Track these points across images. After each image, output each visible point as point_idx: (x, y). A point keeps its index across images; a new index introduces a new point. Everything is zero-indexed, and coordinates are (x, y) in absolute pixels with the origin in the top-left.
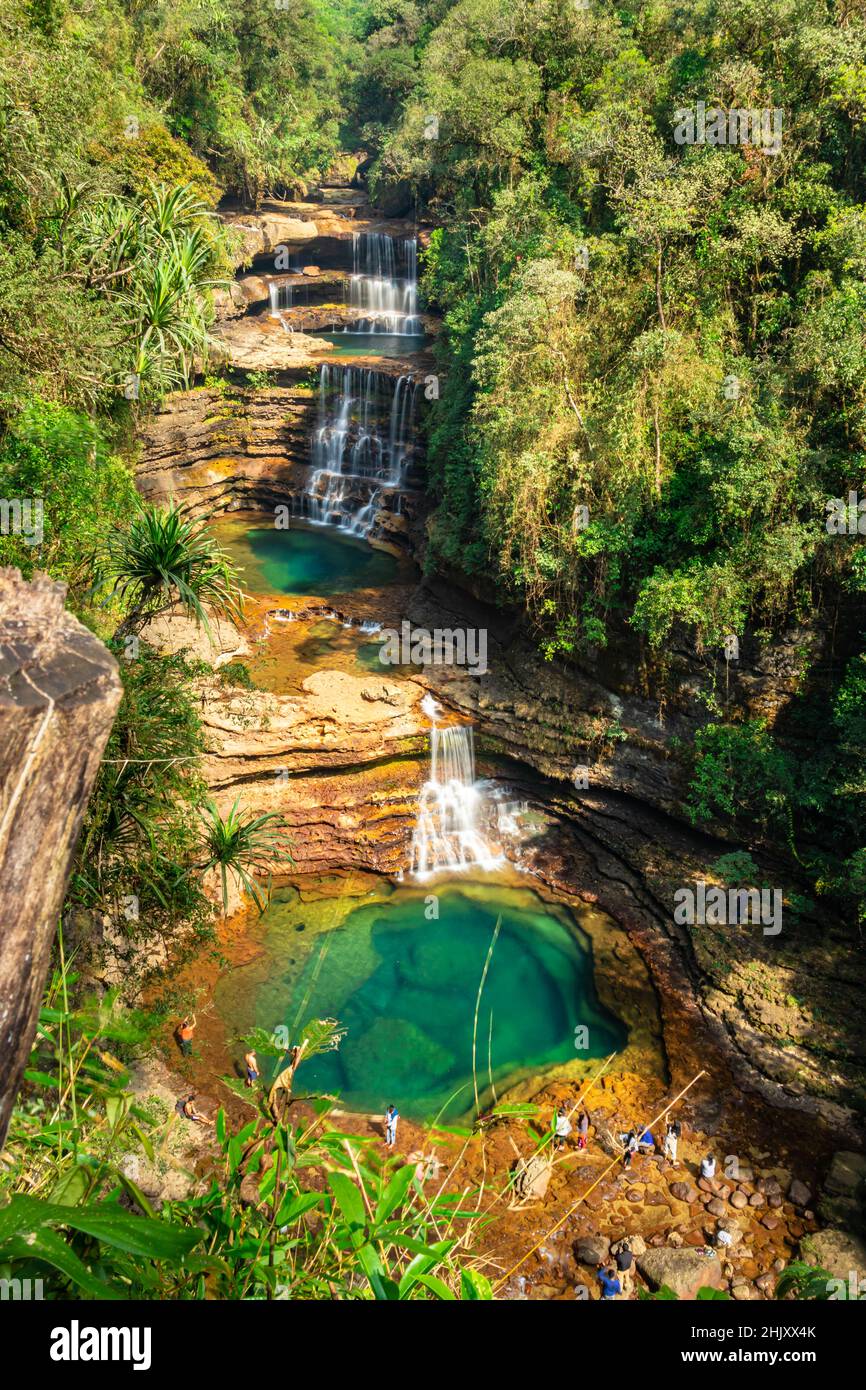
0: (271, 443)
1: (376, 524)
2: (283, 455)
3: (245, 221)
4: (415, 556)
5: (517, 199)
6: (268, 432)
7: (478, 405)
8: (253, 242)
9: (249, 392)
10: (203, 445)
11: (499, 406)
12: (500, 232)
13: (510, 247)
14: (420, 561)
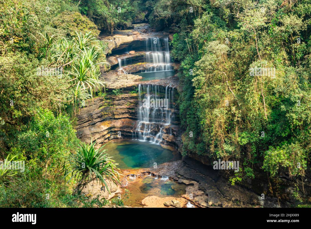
0: (123, 113)
1: (163, 139)
2: (128, 117)
3: (108, 38)
4: (179, 150)
5: (202, 21)
6: (122, 110)
7: (196, 93)
8: (111, 45)
9: (114, 96)
10: (99, 117)
11: (204, 93)
12: (197, 33)
13: (201, 38)
14: (180, 151)
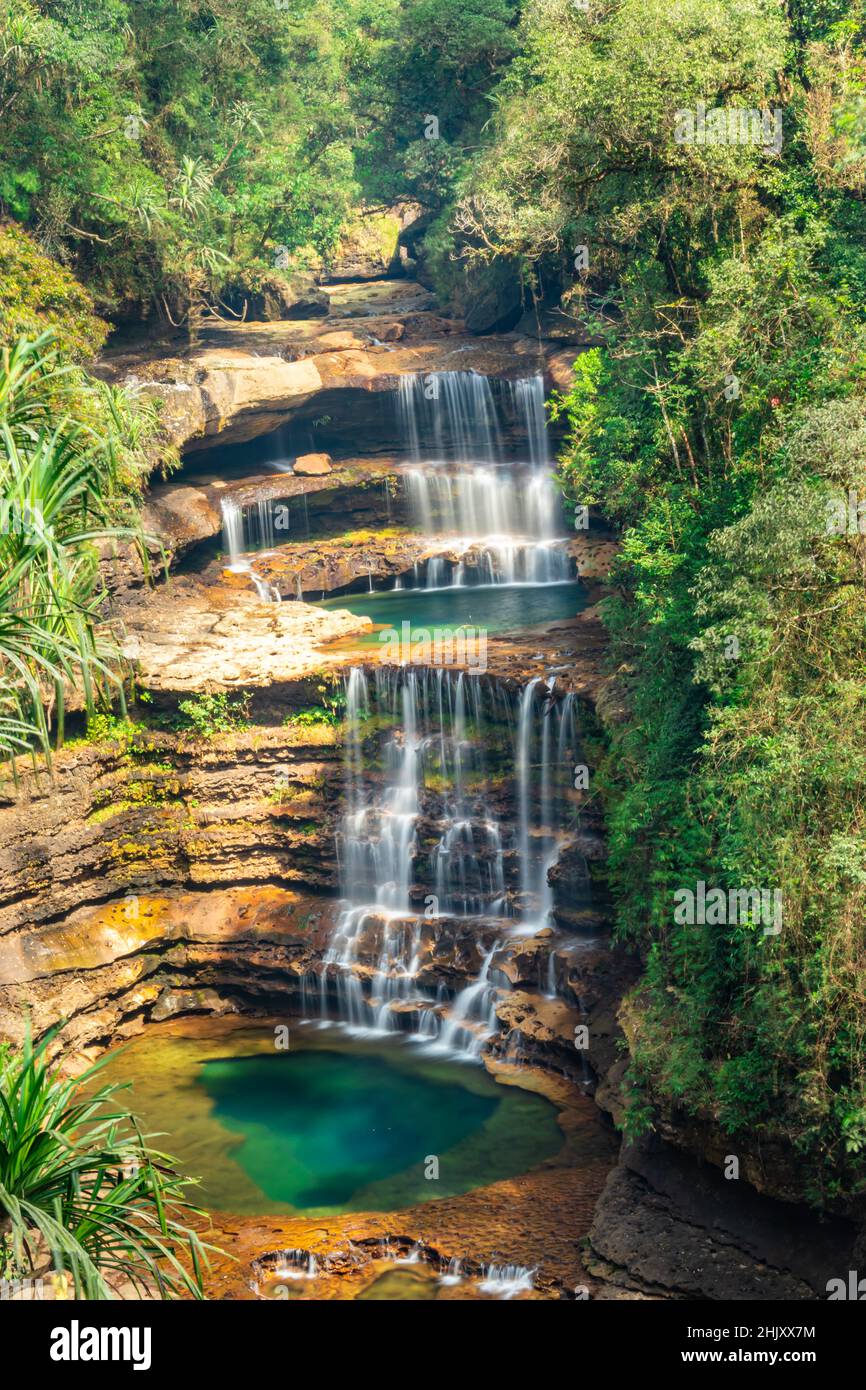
0: (245, 853)
1: (502, 1025)
2: (274, 880)
3: (161, 370)
4: (599, 1096)
5: (757, 276)
6: (235, 829)
7: (715, 733)
8: (180, 415)
9: (188, 741)
10: (89, 872)
11: (766, 733)
12: (727, 349)
13: (753, 379)
14: (611, 1108)
